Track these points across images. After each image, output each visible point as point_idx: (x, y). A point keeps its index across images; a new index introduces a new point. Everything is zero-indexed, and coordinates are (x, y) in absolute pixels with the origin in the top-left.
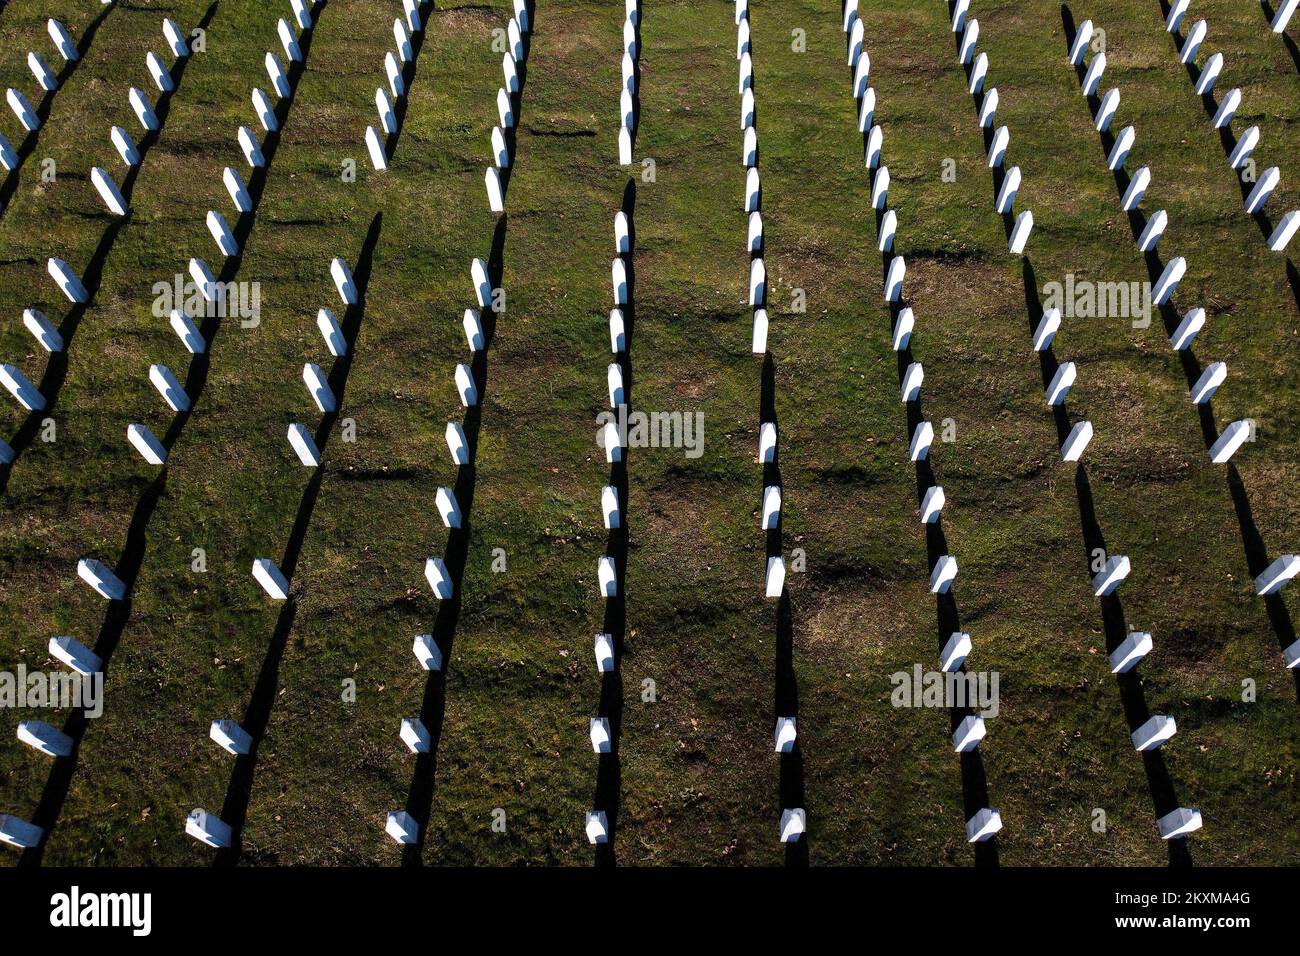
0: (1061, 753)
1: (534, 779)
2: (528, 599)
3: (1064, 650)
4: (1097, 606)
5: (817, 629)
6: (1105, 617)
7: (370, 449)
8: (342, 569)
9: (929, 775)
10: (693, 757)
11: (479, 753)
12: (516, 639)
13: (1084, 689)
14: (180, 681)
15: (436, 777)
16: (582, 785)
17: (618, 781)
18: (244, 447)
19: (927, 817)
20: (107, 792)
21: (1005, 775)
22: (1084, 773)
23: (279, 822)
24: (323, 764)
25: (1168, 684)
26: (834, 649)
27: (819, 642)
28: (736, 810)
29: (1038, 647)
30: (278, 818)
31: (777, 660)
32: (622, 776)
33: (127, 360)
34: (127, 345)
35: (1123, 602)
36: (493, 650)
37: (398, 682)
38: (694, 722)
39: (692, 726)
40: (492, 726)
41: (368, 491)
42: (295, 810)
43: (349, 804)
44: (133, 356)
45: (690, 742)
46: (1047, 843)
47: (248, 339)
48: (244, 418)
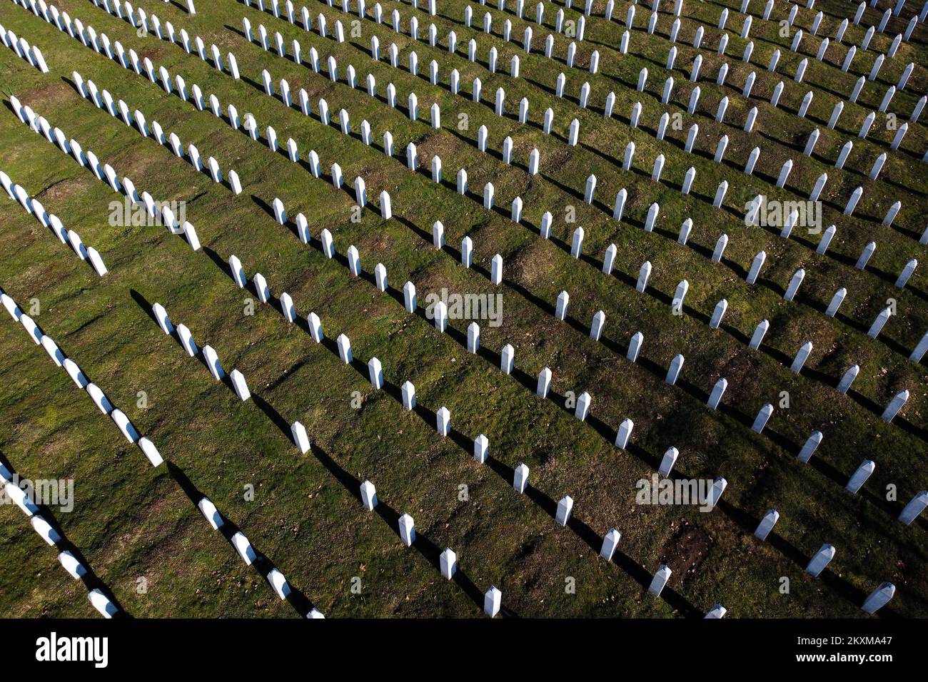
0: (635, 250)
1: (498, 403)
2: (415, 357)
3: (600, 225)
4: (593, 207)
5: (528, 277)
6: (599, 208)
7: (267, 372)
8: (321, 416)
9: (610, 288)
10: (542, 343)
11: (468, 414)
12: (430, 370)
13: (618, 230)
14: (303, 519)
15: (464, 434)
16: (516, 388)
17: (527, 376)
18: (201, 419)
19: (624, 298)
20: (332, 581)
21: (628, 268)
22: (646, 249)
23: (423, 511)
24: (415, 476)
25: (636, 210)
26: (540, 278)
27: (532, 281)
28: (572, 346)
29: (592, 230)
30: (422, 510)
31: (526, 298)
32: (526, 372)
33: (67, 447)
34: (59, 439)
35: (598, 200)
36: (426, 382)
37: (405, 424)
38: (528, 334)
39: (529, 336)
40: (461, 402)
41: (292, 381)
42: (424, 501)
43: (445, 475)
44: (68, 442)
45: (534, 341)
46: (661, 274)
47: (132, 384)
48: (181, 411)
